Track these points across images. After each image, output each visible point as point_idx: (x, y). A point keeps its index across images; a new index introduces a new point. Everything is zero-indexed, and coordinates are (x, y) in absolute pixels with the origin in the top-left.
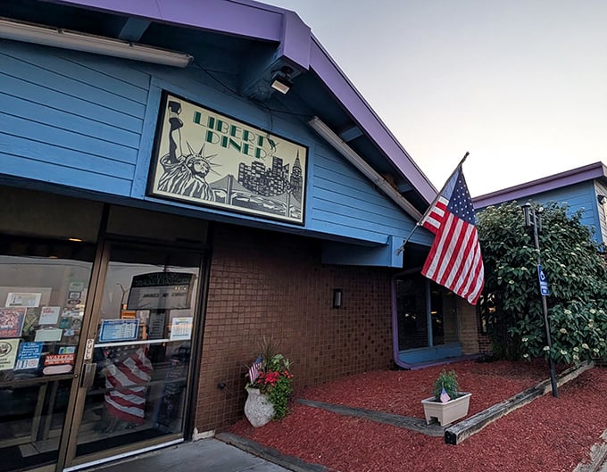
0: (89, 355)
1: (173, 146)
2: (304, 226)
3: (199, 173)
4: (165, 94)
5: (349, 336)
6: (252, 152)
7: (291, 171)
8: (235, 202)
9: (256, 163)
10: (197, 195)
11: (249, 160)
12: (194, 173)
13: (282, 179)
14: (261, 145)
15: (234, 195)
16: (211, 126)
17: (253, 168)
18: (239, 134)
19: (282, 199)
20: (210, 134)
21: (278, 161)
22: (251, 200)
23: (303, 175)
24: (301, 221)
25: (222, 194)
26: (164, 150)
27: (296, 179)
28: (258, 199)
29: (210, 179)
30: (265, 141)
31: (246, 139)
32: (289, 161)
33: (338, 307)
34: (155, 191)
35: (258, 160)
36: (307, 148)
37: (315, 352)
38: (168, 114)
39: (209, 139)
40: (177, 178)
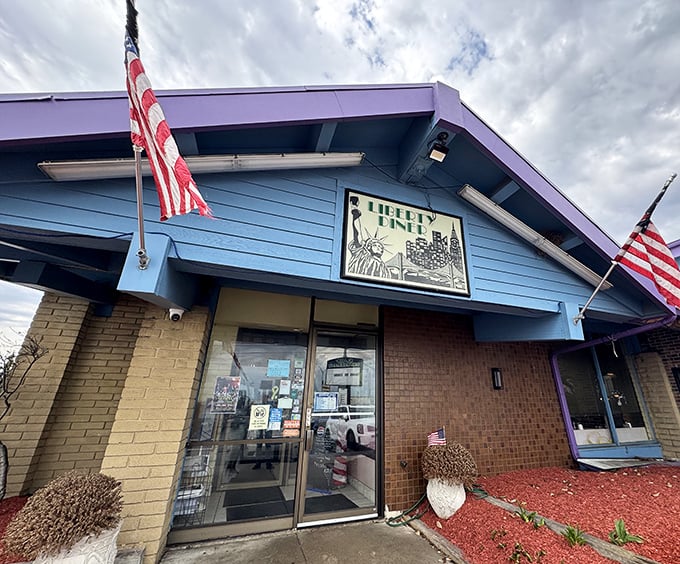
0: (308, 423)
1: (356, 233)
2: (469, 296)
3: (377, 254)
4: (347, 191)
5: (515, 421)
6: (414, 229)
7: (449, 243)
8: (408, 278)
9: (419, 239)
10: (377, 274)
11: (413, 237)
12: (373, 254)
13: (443, 251)
14: (421, 221)
15: (405, 272)
16: (381, 212)
17: (418, 244)
18: (403, 215)
19: (445, 270)
20: (381, 218)
21: (437, 235)
22: (420, 274)
23: (461, 245)
24: (466, 292)
25: (396, 271)
26: (350, 237)
27: (455, 249)
28: (425, 273)
29: (385, 258)
30: (424, 218)
31: (408, 218)
32: (446, 233)
33: (498, 388)
34: (347, 273)
35: (420, 236)
36: (461, 219)
37: (484, 438)
38: (351, 208)
39: (381, 224)
40: (361, 260)
